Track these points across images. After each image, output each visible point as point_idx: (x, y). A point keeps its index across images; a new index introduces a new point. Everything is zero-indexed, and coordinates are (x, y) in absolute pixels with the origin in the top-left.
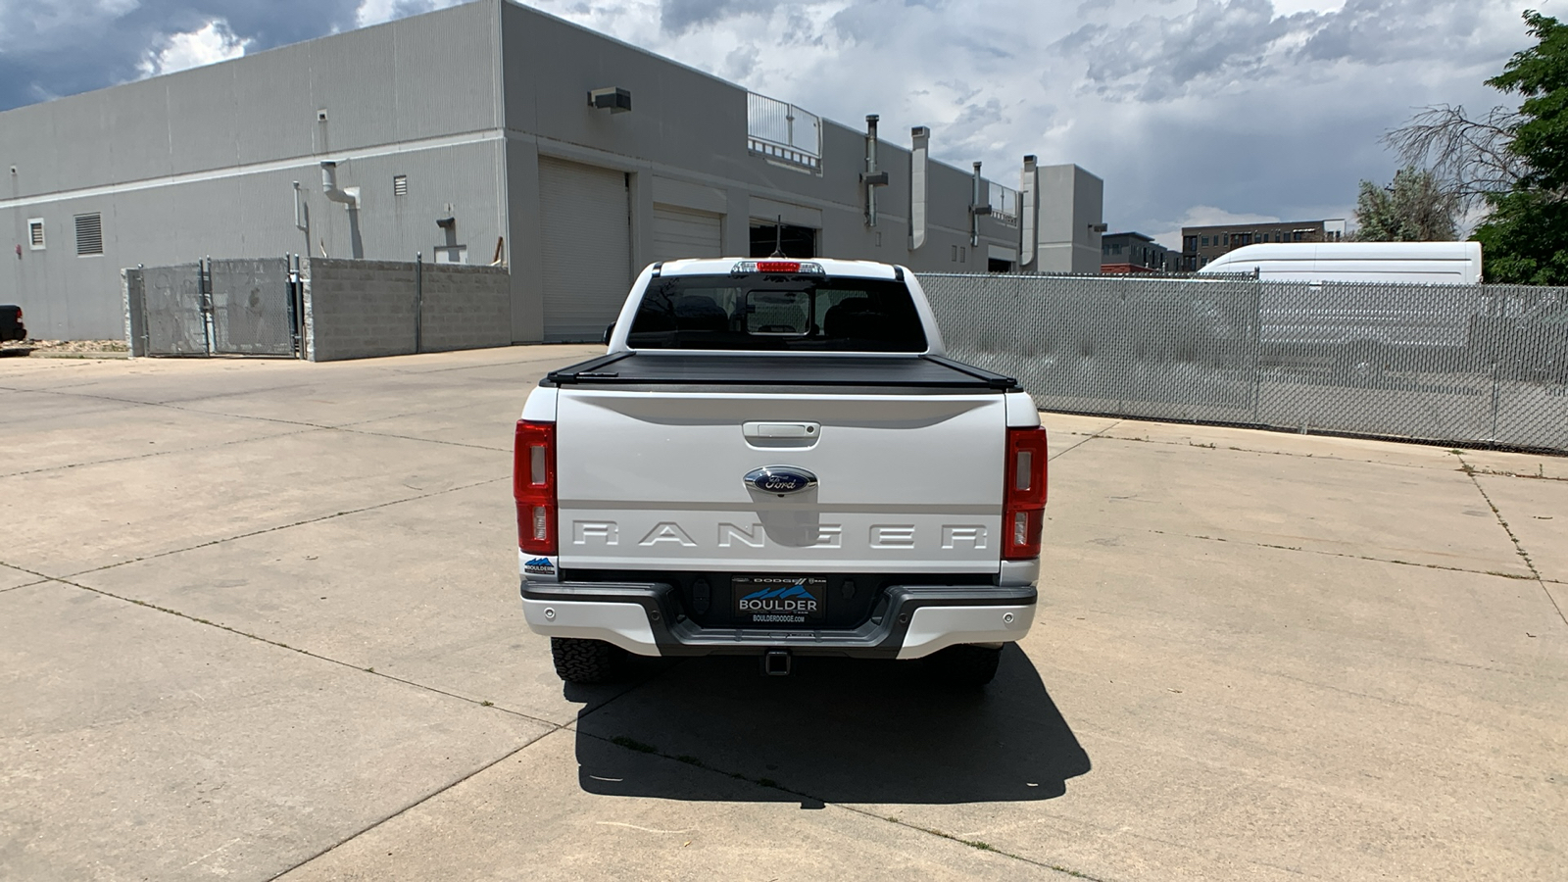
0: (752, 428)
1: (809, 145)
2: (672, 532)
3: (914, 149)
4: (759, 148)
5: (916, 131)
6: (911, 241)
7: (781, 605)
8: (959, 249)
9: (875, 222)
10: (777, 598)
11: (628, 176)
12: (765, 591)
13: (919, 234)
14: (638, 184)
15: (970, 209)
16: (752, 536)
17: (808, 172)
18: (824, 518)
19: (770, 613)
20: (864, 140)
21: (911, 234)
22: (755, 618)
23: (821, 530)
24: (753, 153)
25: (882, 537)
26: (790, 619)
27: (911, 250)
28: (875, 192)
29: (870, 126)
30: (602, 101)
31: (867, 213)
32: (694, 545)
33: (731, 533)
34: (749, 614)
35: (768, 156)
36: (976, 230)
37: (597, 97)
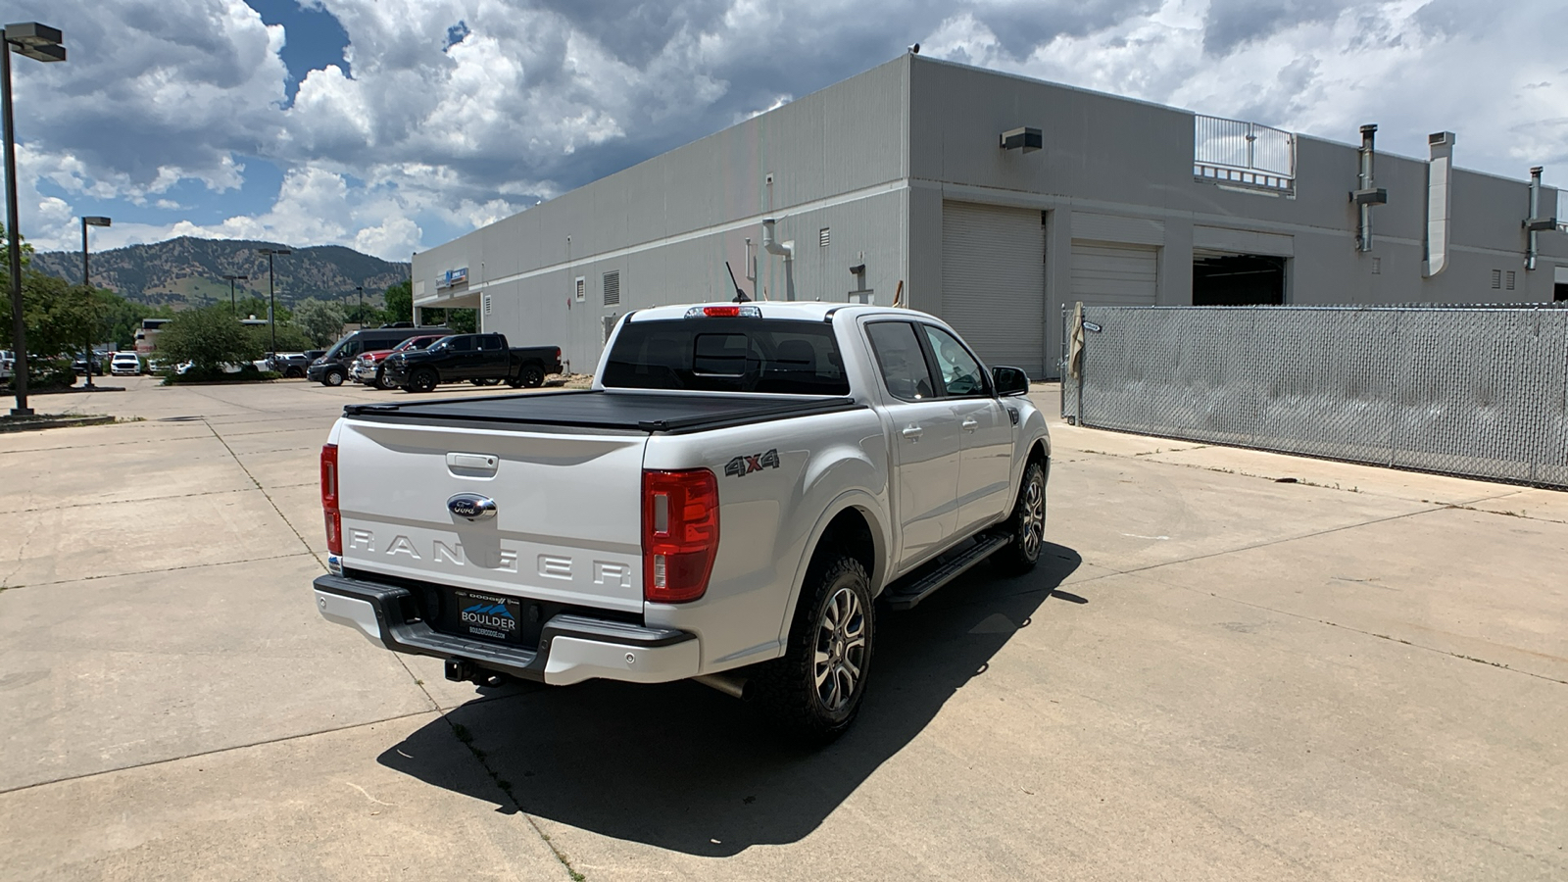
1: (1273, 160)
3: (1432, 160)
4: (1209, 173)
5: (1434, 138)
6: (1426, 268)
8: (1504, 274)
9: (1369, 246)
11: (1044, 215)
13: (1437, 259)
14: (1054, 221)
15: (1524, 224)
17: (1276, 195)
20: (1357, 155)
21: (1426, 257)
24: (1201, 180)
27: (1426, 278)
28: (1369, 211)
29: (1365, 138)
30: (1012, 143)
31: (1360, 237)
35: (1222, 181)
36: (1533, 249)
37: (1007, 139)
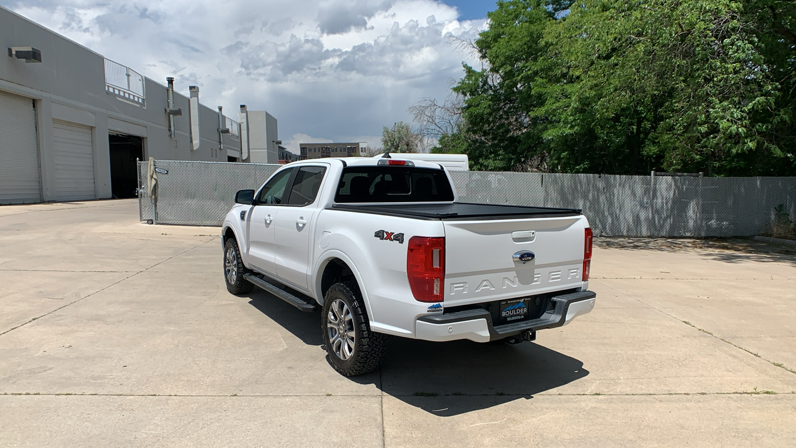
0: (516, 234)
1: (137, 90)
2: (487, 284)
3: (191, 97)
4: (111, 90)
5: (191, 88)
6: (192, 146)
7: (516, 312)
8: (214, 151)
9: (174, 135)
10: (514, 309)
11: (34, 102)
12: (510, 307)
13: (196, 142)
14: (42, 107)
15: (218, 130)
16: (513, 282)
17: (139, 106)
18: (536, 271)
19: (512, 316)
20: (166, 91)
21: (191, 142)
22: (508, 319)
23: (535, 276)
24: (108, 93)
25: (552, 277)
26: (519, 317)
27: (192, 151)
28: (173, 118)
29: (169, 83)
30: (20, 55)
31: (170, 130)
32: (494, 289)
33: (507, 282)
34: (506, 318)
35: (116, 95)
36: (222, 141)
37: (16, 52)
